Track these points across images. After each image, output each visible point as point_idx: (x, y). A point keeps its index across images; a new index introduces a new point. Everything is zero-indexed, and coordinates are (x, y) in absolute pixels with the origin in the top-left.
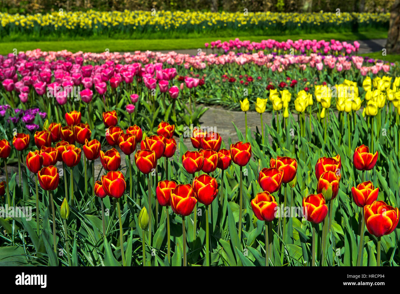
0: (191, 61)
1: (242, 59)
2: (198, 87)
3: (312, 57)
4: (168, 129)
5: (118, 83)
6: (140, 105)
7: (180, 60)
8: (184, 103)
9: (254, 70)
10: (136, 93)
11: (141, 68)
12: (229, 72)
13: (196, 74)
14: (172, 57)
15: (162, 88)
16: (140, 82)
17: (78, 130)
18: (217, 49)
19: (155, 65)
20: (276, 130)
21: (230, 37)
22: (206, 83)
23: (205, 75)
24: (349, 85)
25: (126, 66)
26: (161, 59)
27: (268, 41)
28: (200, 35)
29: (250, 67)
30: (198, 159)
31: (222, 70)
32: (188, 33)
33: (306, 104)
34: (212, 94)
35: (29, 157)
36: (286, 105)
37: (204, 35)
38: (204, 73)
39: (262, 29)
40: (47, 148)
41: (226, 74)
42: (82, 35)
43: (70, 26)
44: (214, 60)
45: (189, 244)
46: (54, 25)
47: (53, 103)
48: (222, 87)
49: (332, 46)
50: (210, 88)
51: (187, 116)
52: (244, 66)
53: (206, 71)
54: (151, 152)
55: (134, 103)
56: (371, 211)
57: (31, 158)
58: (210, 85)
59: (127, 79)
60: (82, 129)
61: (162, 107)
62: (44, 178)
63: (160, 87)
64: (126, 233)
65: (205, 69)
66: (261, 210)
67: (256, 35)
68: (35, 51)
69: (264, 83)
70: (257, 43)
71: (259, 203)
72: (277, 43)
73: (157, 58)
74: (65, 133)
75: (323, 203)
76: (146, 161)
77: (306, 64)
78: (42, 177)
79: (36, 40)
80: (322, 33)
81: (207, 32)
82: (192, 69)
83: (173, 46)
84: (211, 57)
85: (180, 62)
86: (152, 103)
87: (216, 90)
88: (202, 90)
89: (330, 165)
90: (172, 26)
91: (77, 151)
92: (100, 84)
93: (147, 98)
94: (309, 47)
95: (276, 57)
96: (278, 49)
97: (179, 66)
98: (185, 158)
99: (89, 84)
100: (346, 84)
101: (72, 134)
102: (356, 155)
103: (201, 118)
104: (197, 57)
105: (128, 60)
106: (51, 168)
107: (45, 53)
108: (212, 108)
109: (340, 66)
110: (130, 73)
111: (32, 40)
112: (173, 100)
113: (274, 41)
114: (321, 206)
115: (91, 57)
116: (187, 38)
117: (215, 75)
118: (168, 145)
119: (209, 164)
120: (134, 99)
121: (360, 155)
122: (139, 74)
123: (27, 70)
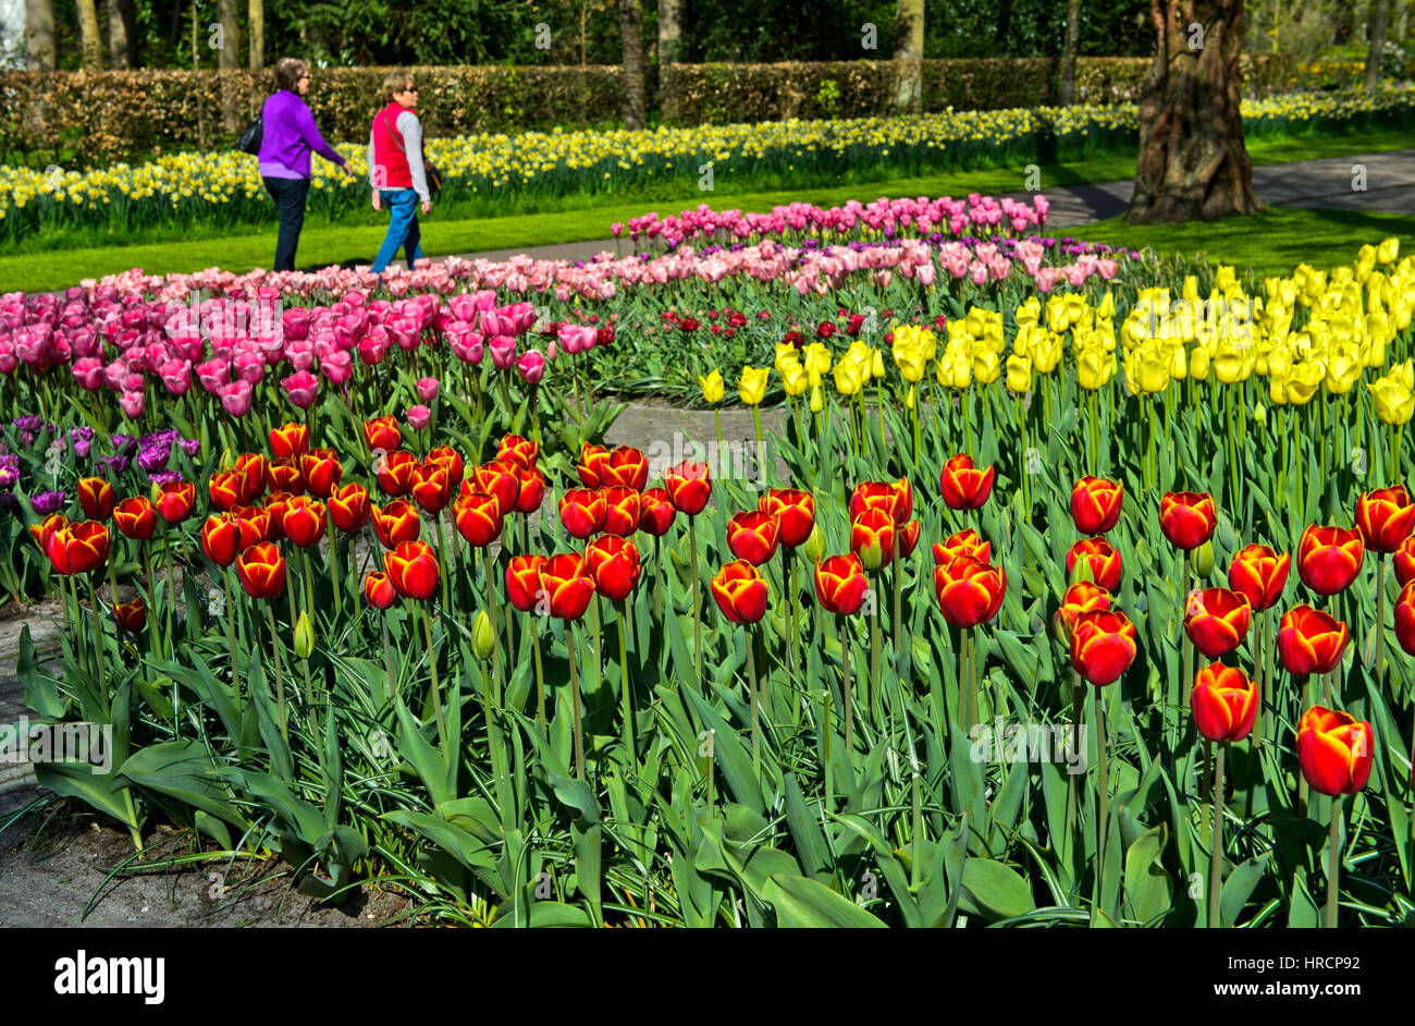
0: (574, 280)
1: (715, 266)
2: (596, 351)
3: (906, 250)
4: (522, 450)
5: (380, 351)
6: (441, 405)
7: (542, 278)
8: (559, 393)
9: (751, 293)
10: (429, 374)
11: (439, 306)
12: (681, 302)
13: (590, 313)
14: (520, 269)
15: (500, 358)
16: (439, 346)
17: (312, 464)
18: (646, 240)
19: (474, 298)
20: (796, 445)
21: (685, 198)
22: (617, 337)
23: (615, 317)
24: (982, 320)
25: (398, 305)
26: (490, 277)
27: (794, 207)
28: (595, 199)
29: (738, 287)
30: (593, 505)
31: (660, 299)
32: (561, 195)
33: (861, 373)
34: (637, 367)
35: (209, 530)
36: (816, 380)
37: (610, 197)
38: (611, 311)
39: (778, 170)
40: (243, 509)
41: (673, 308)
42: (252, 220)
43: (216, 194)
44: (638, 272)
45: (586, 700)
46: (168, 196)
47: (211, 415)
48: (664, 347)
49: (972, 212)
50: (630, 350)
51: (570, 430)
52: (722, 285)
53: (616, 305)
54: (487, 498)
55: (426, 402)
56: (947, 577)
57: (213, 532)
58: (631, 341)
59: (405, 340)
60: (321, 462)
61: (503, 409)
62: (253, 571)
63: (492, 354)
64: (444, 684)
65: (614, 298)
66: (732, 597)
67: (759, 191)
68: (127, 274)
69: (777, 328)
70: (762, 216)
71: (728, 585)
72: (816, 213)
73: (477, 276)
74: (278, 474)
75: (858, 571)
76: (479, 518)
77: (891, 268)
78: (247, 567)
79: (121, 243)
80: (951, 173)
81: (617, 191)
82: (577, 300)
83: (521, 237)
84: (629, 266)
85: (545, 284)
86: (475, 399)
87: (647, 355)
88: (609, 357)
89: (879, 498)
90: (515, 178)
91: (317, 510)
92: (334, 356)
93: (458, 387)
94: (906, 218)
95: (810, 255)
96: (820, 229)
97: (540, 295)
98: (565, 505)
99: (304, 357)
100: (975, 320)
101: (296, 473)
102: (945, 476)
103: (609, 433)
104: (591, 267)
105: (395, 286)
106: (264, 547)
107: (156, 281)
108: (636, 406)
109: (979, 271)
110: (413, 321)
111: (106, 243)
112: (531, 387)
113: (807, 207)
114: (852, 576)
115: (289, 284)
116: (561, 211)
117: (643, 315)
118: (525, 484)
119: (621, 517)
120: (426, 392)
121: (954, 475)
122: (434, 323)
123: (132, 331)
